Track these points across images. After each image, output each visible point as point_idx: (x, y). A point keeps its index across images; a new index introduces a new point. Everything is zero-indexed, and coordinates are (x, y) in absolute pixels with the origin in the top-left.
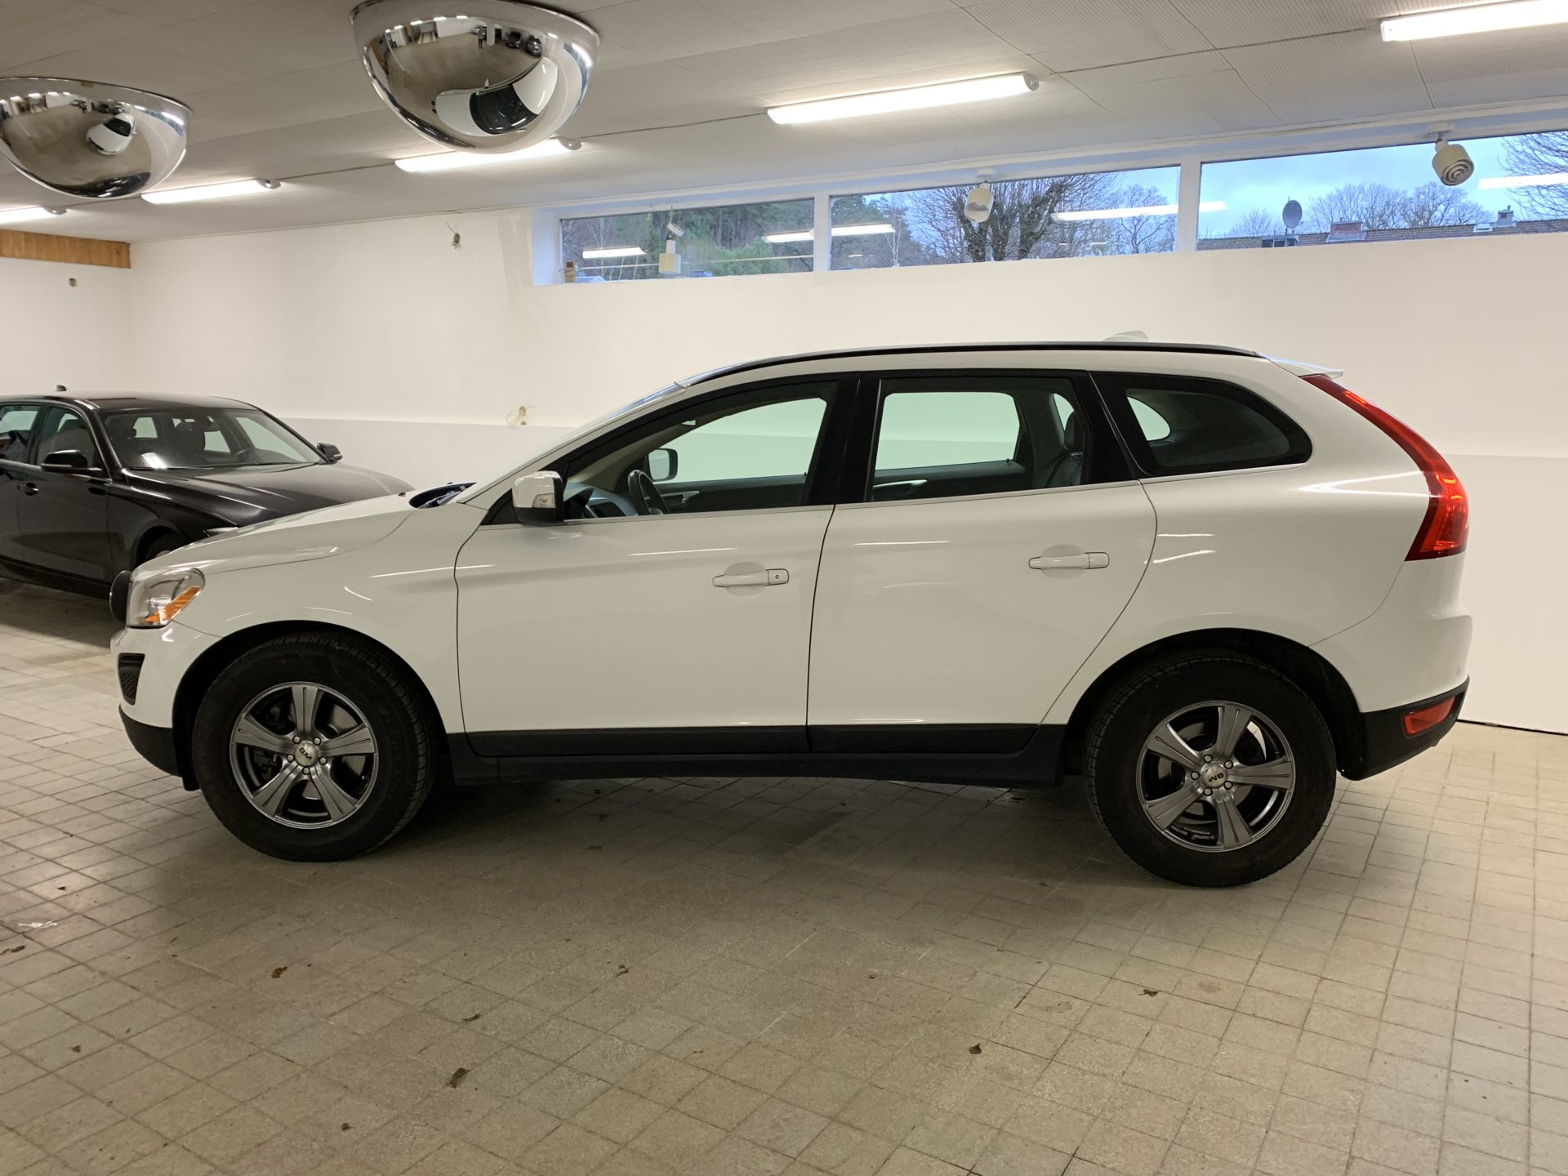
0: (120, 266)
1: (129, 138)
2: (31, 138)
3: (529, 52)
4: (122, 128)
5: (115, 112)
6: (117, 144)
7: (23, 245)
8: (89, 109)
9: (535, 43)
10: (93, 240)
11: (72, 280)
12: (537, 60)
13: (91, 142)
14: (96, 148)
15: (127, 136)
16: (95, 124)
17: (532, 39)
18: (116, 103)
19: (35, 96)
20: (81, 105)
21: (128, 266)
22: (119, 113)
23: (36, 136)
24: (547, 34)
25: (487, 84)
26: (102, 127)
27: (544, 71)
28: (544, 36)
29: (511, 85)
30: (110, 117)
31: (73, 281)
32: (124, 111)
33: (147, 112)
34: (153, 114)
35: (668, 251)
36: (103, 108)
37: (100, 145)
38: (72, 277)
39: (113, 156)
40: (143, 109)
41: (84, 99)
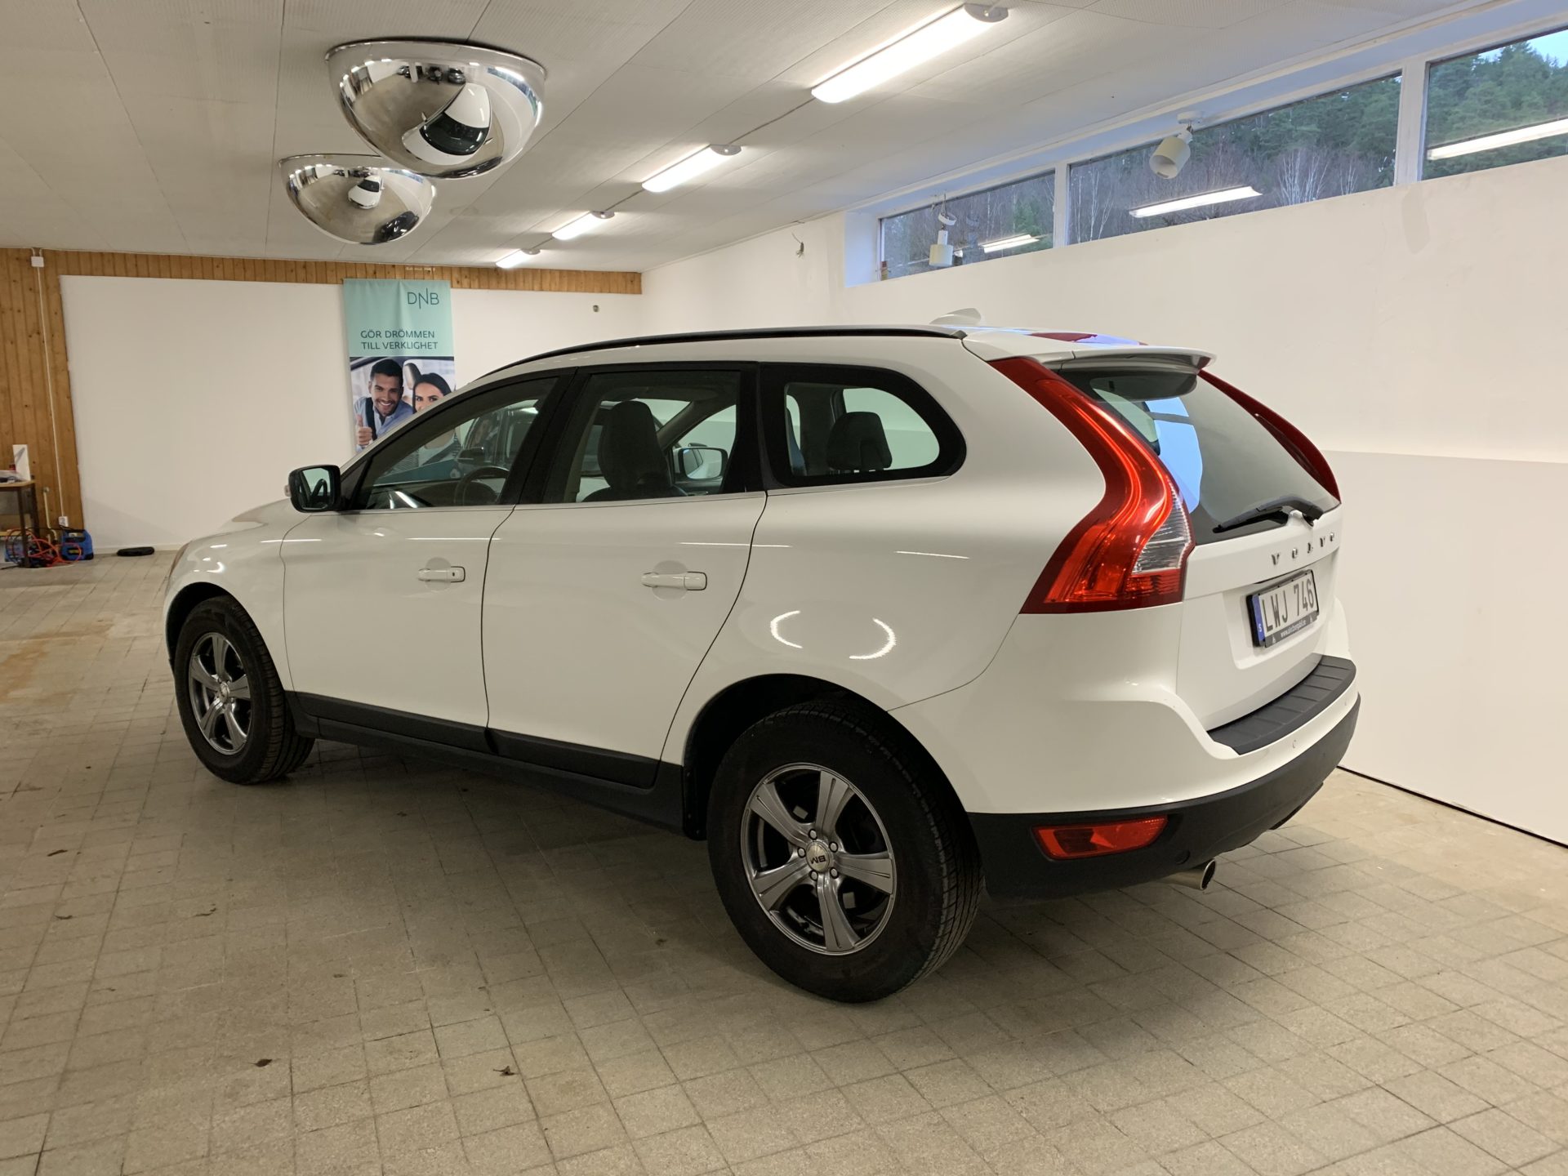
0: (633, 293)
1: (380, 192)
2: (317, 208)
3: (452, 81)
4: (373, 187)
5: (366, 175)
6: (370, 199)
7: (557, 280)
8: (347, 175)
9: (457, 74)
10: (613, 272)
11: (596, 306)
12: (461, 88)
13: (353, 201)
14: (359, 206)
15: (377, 191)
16: (352, 187)
17: (453, 71)
18: (363, 168)
19: (308, 168)
20: (341, 174)
21: (640, 292)
22: (368, 175)
23: (318, 205)
24: (468, 64)
25: (425, 119)
26: (357, 188)
27: (473, 94)
28: (466, 67)
29: (443, 113)
30: (362, 179)
31: (596, 308)
32: (372, 174)
33: (391, 171)
34: (396, 172)
35: (939, 242)
36: (355, 174)
37: (360, 203)
38: (595, 304)
39: (372, 209)
40: (388, 169)
41: (343, 169)
